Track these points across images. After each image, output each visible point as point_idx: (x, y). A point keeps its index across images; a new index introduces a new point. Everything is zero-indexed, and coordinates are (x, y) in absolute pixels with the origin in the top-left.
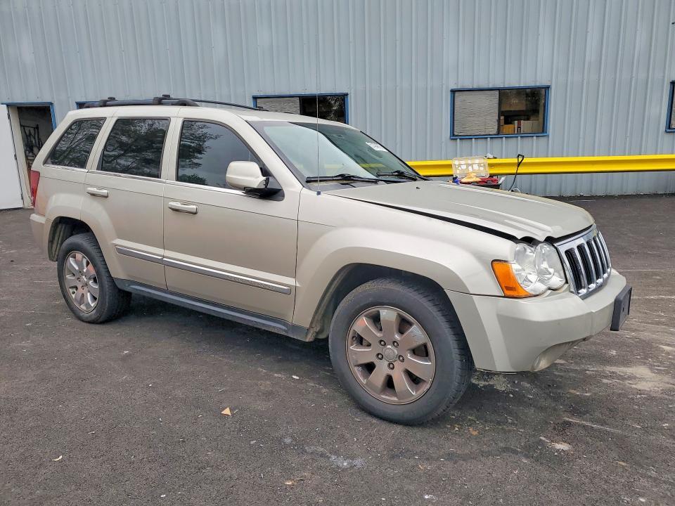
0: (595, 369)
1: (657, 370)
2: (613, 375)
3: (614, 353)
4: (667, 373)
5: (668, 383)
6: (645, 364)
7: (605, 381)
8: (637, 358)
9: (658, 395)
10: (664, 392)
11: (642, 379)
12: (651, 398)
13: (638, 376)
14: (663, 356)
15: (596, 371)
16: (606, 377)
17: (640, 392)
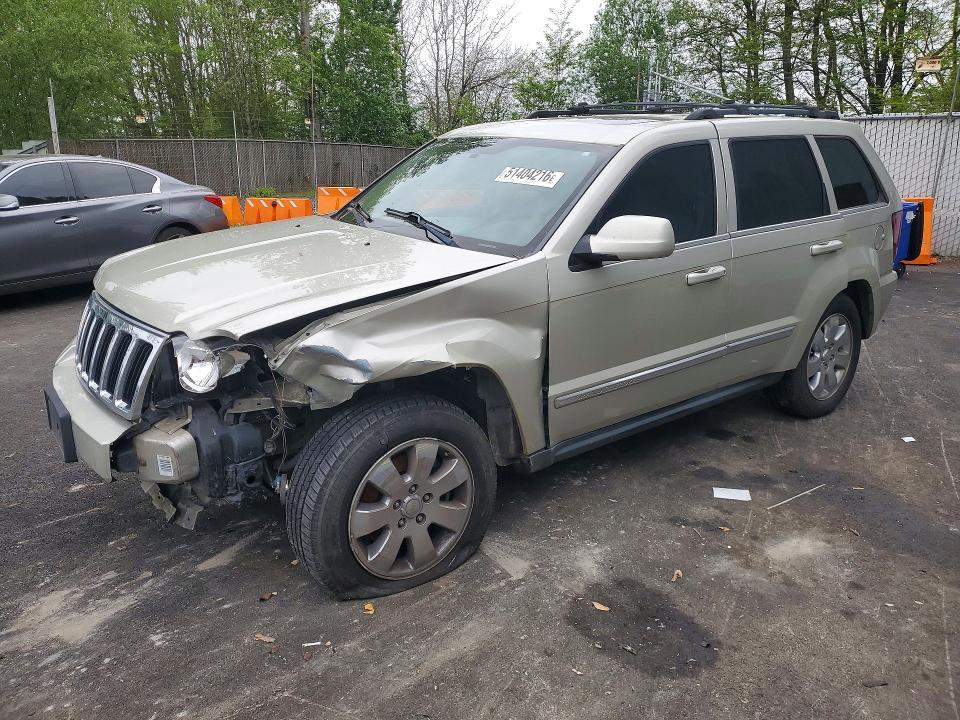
0: (145, 586)
1: (53, 652)
2: (111, 591)
3: (157, 639)
4: (33, 657)
5: (19, 632)
6: (85, 650)
7: (111, 575)
8: (107, 655)
9: (22, 599)
10: (16, 611)
11: (64, 612)
12: (29, 587)
13: (74, 615)
14: (66, 699)
15: (140, 584)
16: (117, 582)
17: (50, 589)
